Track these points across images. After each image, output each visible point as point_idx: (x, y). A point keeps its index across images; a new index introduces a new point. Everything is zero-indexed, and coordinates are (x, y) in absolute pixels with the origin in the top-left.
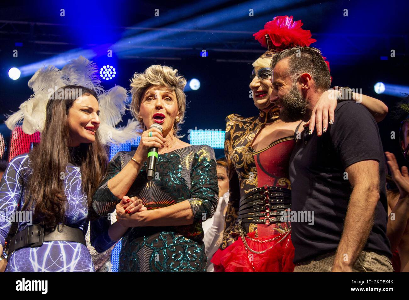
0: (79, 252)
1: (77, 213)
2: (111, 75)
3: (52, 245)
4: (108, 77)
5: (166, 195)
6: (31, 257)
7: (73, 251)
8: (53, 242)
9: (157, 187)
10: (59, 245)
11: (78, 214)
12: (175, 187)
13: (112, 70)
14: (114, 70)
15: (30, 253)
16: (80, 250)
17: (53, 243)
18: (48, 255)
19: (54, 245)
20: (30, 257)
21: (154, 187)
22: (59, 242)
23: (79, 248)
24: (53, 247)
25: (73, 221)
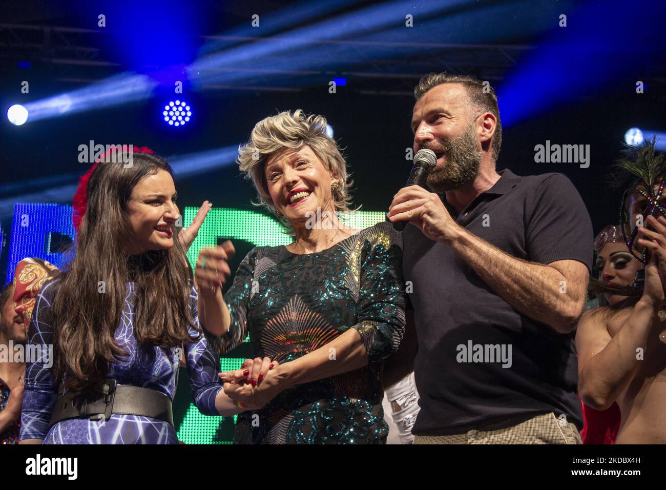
0: (165, 438)
1: (159, 365)
2: (184, 118)
3: (125, 421)
4: (177, 120)
5: (319, 317)
6: (91, 438)
7: (158, 435)
8: (126, 416)
9: (305, 304)
10: (136, 423)
11: (161, 365)
12: (332, 303)
13: (184, 109)
14: (188, 108)
15: (88, 430)
16: (167, 434)
17: (127, 418)
18: (119, 436)
19: (128, 422)
20: (89, 437)
21: (301, 304)
22: (135, 417)
23: (165, 431)
24: (127, 425)
25: (153, 377)
